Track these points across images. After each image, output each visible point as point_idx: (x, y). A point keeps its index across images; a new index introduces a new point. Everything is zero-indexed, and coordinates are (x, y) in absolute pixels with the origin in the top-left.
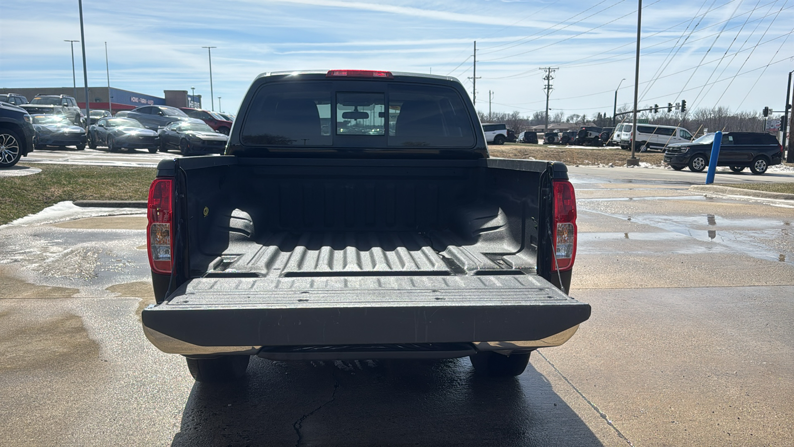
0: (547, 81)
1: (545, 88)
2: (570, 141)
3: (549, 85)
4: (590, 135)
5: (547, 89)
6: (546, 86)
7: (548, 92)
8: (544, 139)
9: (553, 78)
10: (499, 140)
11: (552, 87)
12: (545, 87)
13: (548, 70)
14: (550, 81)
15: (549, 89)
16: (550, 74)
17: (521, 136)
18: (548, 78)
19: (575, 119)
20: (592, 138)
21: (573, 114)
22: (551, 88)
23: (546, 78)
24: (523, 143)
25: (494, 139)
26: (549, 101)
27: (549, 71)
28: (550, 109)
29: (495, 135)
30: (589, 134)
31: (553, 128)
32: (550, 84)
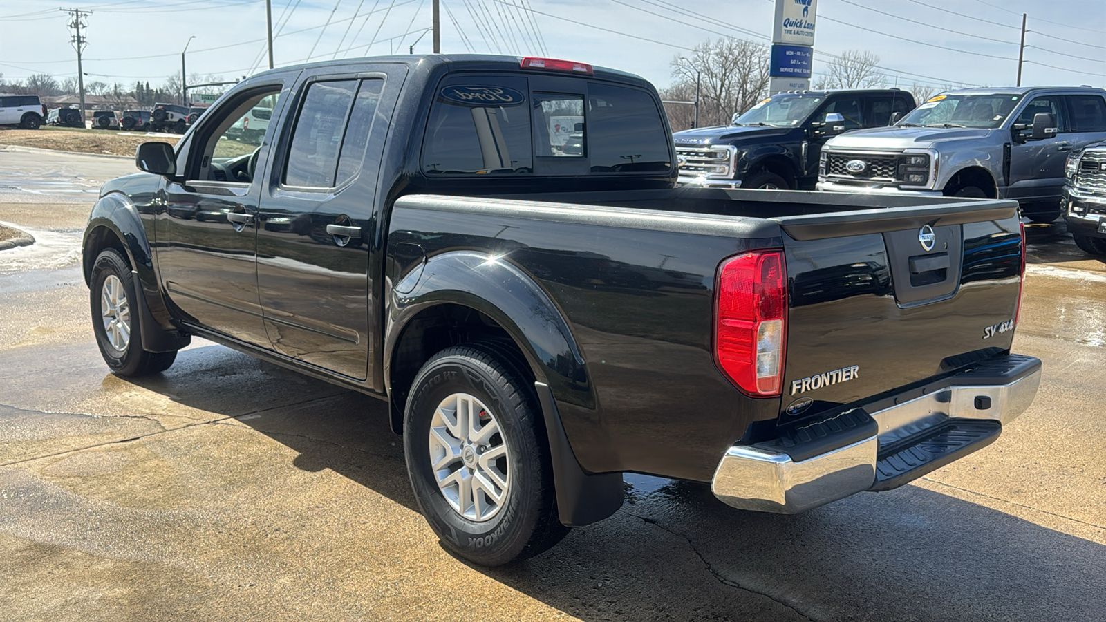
0: (76, 30)
1: (74, 41)
2: (137, 125)
3: (79, 37)
4: (172, 118)
5: (76, 43)
6: (74, 37)
7: (79, 48)
8: (93, 121)
9: (84, 27)
10: (30, 121)
11: (85, 40)
12: (72, 39)
13: (75, 13)
14: (80, 30)
15: (79, 42)
16: (79, 20)
17: (53, 115)
18: (76, 25)
19: (98, 88)
20: (175, 122)
21: (95, 81)
22: (83, 42)
23: (73, 25)
24: (57, 125)
25: (21, 119)
26: (82, 62)
27: (77, 15)
28: (86, 74)
29: (22, 113)
30: (170, 116)
31: (68, 102)
32: (81, 35)
